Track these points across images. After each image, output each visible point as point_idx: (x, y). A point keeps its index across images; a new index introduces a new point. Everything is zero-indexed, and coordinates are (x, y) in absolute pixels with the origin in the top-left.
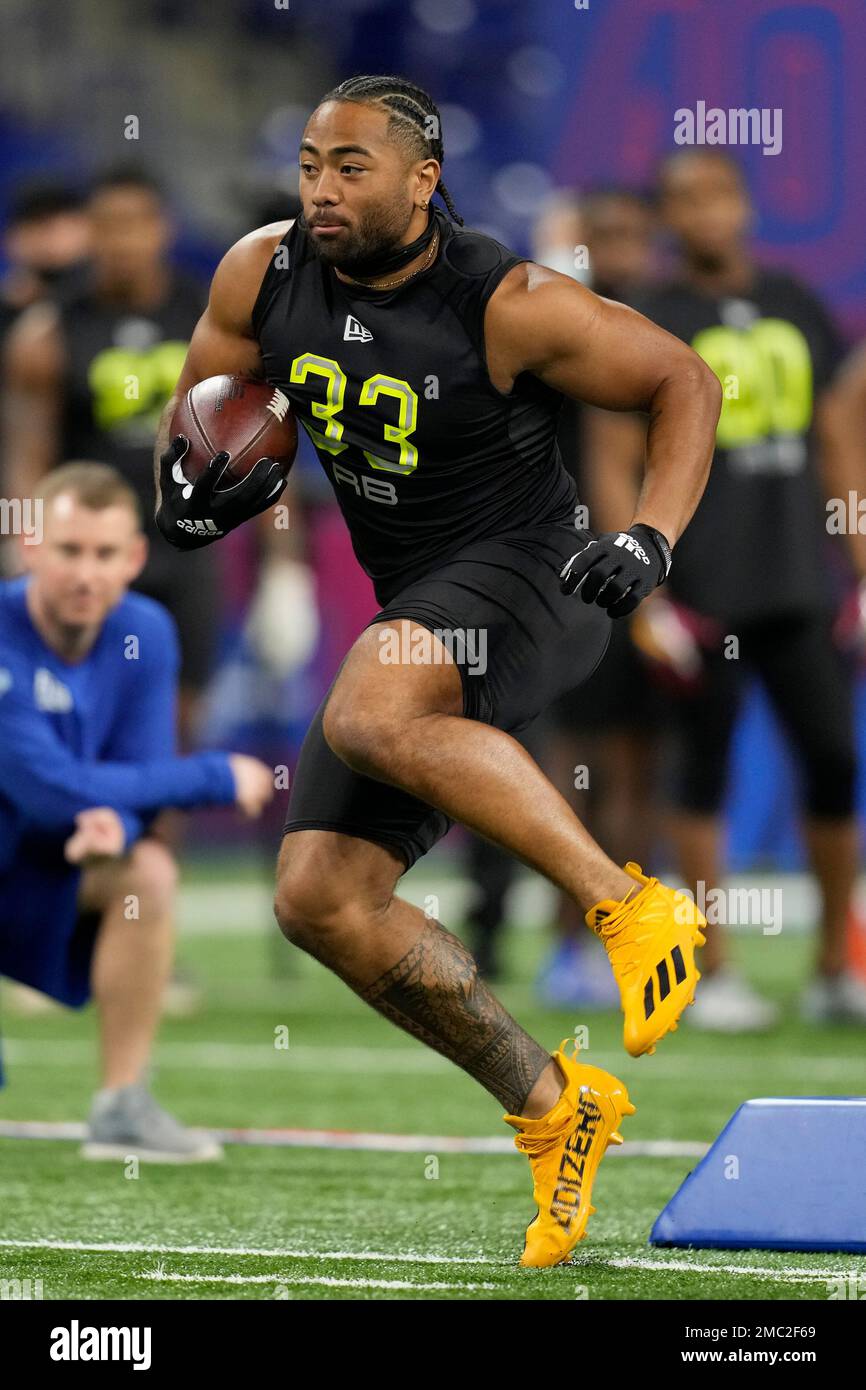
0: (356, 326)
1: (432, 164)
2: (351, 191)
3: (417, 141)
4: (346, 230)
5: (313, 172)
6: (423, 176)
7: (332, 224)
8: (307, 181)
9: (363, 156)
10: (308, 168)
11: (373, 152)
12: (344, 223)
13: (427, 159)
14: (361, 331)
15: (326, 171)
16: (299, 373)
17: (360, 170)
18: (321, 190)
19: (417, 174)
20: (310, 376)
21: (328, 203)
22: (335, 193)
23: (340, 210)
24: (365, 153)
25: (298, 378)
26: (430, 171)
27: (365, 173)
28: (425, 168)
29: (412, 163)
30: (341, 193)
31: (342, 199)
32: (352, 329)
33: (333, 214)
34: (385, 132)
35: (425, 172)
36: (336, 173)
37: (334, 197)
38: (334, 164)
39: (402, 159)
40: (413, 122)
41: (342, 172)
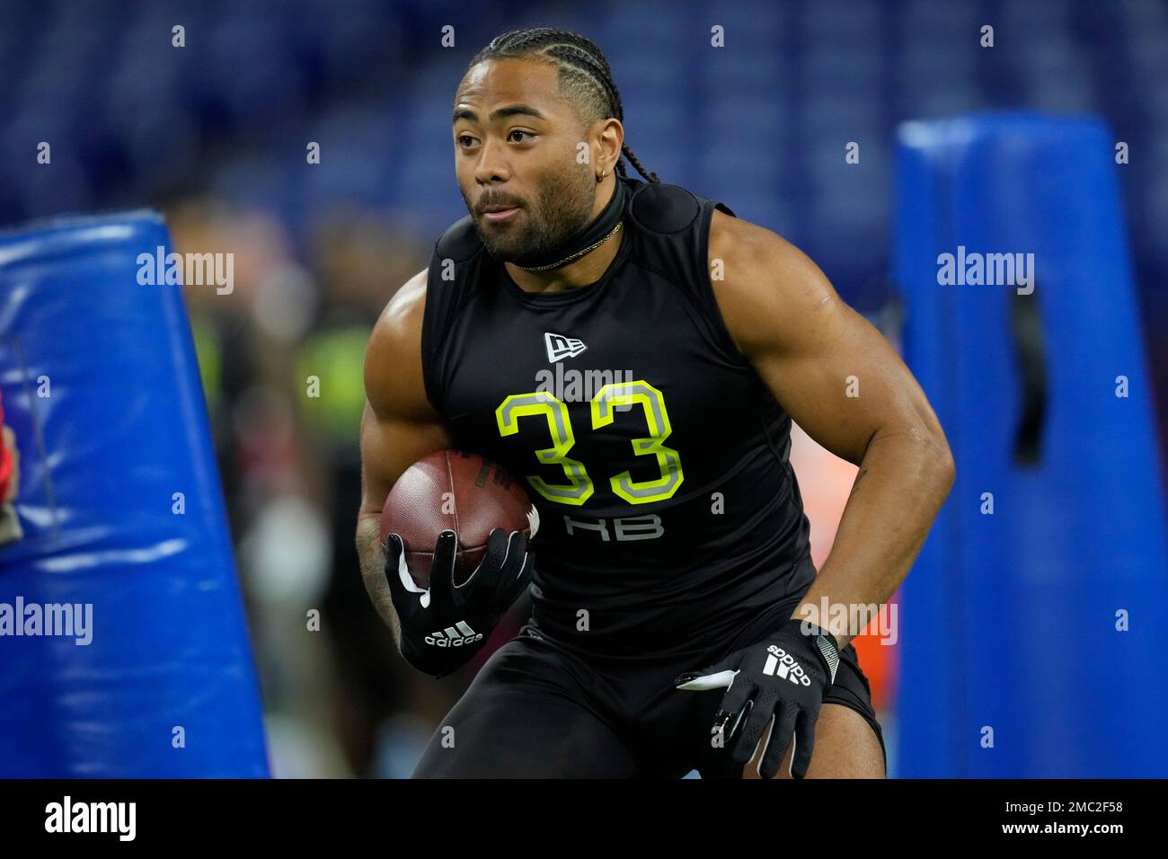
0: (559, 343)
1: (613, 124)
2: (523, 162)
3: (594, 96)
4: (523, 215)
5: (474, 144)
6: (604, 139)
7: (505, 206)
8: (467, 158)
9: (533, 118)
10: (466, 140)
11: (545, 113)
12: (519, 204)
13: (607, 118)
14: (566, 345)
15: (491, 141)
16: (507, 423)
17: (532, 135)
18: (487, 165)
19: (598, 137)
20: (522, 421)
21: (496, 178)
22: (502, 167)
23: (512, 188)
24: (535, 114)
25: (508, 428)
26: (611, 134)
27: (537, 139)
28: (606, 129)
29: (592, 123)
30: (510, 166)
31: (512, 175)
32: (555, 347)
33: (505, 194)
34: (557, 88)
35: (606, 134)
36: (502, 142)
37: (502, 172)
38: (498, 132)
39: (578, 117)
40: (587, 74)
41: (509, 139)
